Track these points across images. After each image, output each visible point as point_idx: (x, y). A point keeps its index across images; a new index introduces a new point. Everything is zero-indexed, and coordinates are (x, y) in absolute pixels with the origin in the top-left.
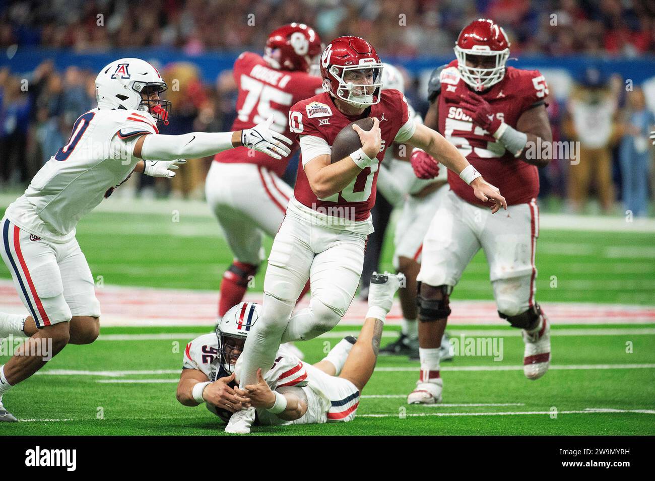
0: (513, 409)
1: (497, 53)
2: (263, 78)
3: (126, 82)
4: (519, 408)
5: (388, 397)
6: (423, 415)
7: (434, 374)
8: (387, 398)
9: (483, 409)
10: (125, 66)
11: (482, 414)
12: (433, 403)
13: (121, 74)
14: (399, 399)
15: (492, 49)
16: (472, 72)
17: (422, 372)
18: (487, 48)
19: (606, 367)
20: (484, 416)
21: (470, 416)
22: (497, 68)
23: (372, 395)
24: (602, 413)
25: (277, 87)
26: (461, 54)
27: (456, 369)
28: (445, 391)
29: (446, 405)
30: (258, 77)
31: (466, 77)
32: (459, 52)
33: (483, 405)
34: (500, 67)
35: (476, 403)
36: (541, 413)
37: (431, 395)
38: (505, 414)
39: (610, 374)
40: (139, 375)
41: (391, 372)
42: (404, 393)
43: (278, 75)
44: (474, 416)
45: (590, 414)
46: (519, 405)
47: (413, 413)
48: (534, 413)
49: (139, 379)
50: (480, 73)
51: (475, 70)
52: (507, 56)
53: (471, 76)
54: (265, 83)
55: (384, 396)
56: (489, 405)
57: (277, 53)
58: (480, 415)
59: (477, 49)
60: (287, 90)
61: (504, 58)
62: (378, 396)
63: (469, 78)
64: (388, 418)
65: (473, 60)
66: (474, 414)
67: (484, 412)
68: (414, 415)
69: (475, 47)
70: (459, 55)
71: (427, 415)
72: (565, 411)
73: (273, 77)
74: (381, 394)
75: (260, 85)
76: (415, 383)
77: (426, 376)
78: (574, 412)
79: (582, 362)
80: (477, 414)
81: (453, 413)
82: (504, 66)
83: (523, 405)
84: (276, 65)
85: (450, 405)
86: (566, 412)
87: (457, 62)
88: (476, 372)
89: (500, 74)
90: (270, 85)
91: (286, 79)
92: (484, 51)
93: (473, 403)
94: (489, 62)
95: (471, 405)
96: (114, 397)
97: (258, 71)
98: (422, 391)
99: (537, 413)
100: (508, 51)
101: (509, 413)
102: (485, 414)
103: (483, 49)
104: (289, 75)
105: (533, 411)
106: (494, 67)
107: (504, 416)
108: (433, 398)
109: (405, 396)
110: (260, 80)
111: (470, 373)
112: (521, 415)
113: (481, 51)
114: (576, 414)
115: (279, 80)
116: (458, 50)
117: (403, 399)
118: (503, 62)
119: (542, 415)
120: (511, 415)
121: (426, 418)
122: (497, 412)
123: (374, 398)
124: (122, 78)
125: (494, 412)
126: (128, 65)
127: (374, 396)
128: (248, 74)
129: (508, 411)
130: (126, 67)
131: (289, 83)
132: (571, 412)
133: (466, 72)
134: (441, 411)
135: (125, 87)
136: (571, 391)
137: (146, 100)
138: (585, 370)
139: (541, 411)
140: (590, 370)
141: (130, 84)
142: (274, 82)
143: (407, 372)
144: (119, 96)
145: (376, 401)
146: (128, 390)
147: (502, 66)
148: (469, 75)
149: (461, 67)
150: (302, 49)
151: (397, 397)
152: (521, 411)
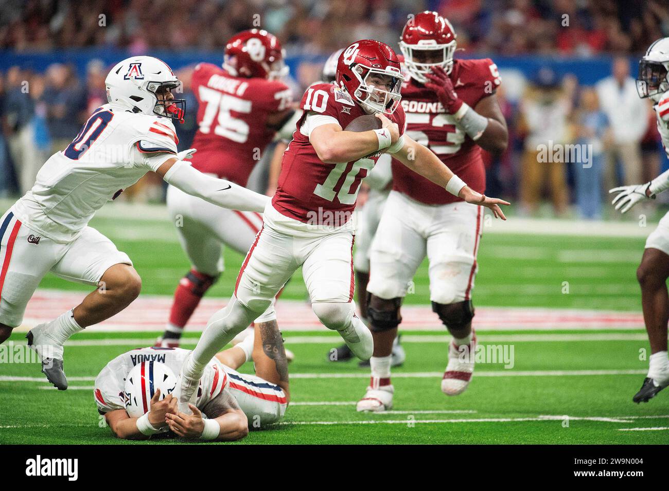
0: (465, 416)
1: (444, 46)
2: (221, 87)
3: (140, 82)
4: (470, 416)
5: (338, 403)
6: (372, 422)
7: (384, 382)
8: (335, 405)
9: (434, 416)
10: (137, 65)
11: (433, 421)
12: (382, 411)
13: (134, 74)
14: (348, 406)
15: (438, 43)
16: (419, 68)
17: (372, 378)
18: (433, 42)
19: (560, 373)
20: (435, 423)
21: (421, 423)
22: (445, 61)
23: (319, 401)
24: (556, 421)
25: (235, 95)
26: (407, 50)
27: (406, 375)
28: (395, 398)
29: (396, 412)
30: (216, 86)
31: (414, 74)
32: (404, 47)
33: (434, 412)
34: (448, 61)
35: (427, 410)
36: (493, 420)
37: (381, 403)
38: (457, 421)
39: (564, 381)
40: (84, 381)
41: (340, 379)
42: (354, 400)
43: (235, 83)
44: (425, 424)
45: (544, 421)
46: (471, 412)
47: (363, 420)
48: (486, 420)
49: (82, 385)
50: (428, 68)
51: (422, 65)
52: (454, 49)
53: (419, 72)
54: (223, 92)
55: (333, 403)
56: (440, 412)
57: (234, 61)
58: (431, 423)
59: (424, 44)
60: (245, 97)
61: (451, 50)
62: (327, 403)
63: (417, 74)
64: (337, 425)
65: (420, 56)
66: (425, 421)
67: (436, 420)
68: (364, 422)
69: (421, 42)
70: (405, 51)
71: (377, 422)
72: (517, 418)
73: (230, 85)
74: (330, 401)
75: (218, 95)
76: (365, 389)
77: (376, 383)
78: (527, 419)
79: (535, 368)
80: (428, 422)
81: (403, 420)
82: (451, 59)
83: (475, 412)
84: (233, 72)
85: (401, 412)
86: (519, 420)
87: (404, 58)
88: (426, 379)
89: (449, 67)
90: (228, 93)
91: (244, 86)
92: (430, 45)
93: (424, 409)
94: (436, 56)
95: (422, 412)
96: (58, 404)
97: (216, 80)
98: (373, 399)
99: (489, 420)
100: (454, 43)
101: (460, 420)
102: (436, 421)
103: (429, 44)
104: (247, 82)
105: (485, 418)
106: (442, 61)
107: (456, 423)
108: (382, 406)
109: (354, 403)
110: (218, 90)
111: (420, 379)
112: (473, 422)
113: (427, 46)
114: (529, 421)
115: (237, 88)
116: (403, 46)
117: (352, 406)
118: (451, 55)
119: (494, 422)
120: (462, 422)
121: (376, 425)
122: (448, 419)
123: (322, 405)
124: (136, 78)
125: (445, 419)
126: (141, 64)
127: (322, 403)
128: (206, 85)
129: (459, 418)
130: (139, 67)
131: (247, 90)
132: (525, 419)
133: (413, 68)
134: (391, 418)
135: (139, 88)
136: (524, 398)
137: (161, 101)
138: (538, 377)
139: (493, 418)
140: (544, 376)
141: (144, 84)
142: (231, 91)
143: (357, 379)
144: (133, 98)
145: (325, 408)
146: (71, 397)
147: (450, 58)
148: (416, 70)
149: (408, 63)
150: (258, 55)
151: (346, 403)
152: (473, 418)
